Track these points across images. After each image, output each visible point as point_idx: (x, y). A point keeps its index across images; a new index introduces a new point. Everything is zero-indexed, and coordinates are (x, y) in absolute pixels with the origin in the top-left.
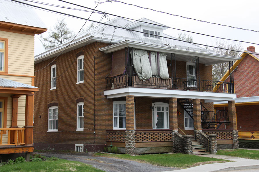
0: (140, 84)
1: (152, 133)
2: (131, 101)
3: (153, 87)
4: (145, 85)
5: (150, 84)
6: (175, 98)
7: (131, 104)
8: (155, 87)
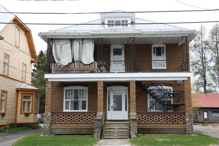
0: (59, 70)
1: (71, 115)
2: (48, 86)
3: (73, 72)
4: (65, 71)
5: (71, 70)
6: (101, 81)
7: (48, 89)
8: (77, 71)
